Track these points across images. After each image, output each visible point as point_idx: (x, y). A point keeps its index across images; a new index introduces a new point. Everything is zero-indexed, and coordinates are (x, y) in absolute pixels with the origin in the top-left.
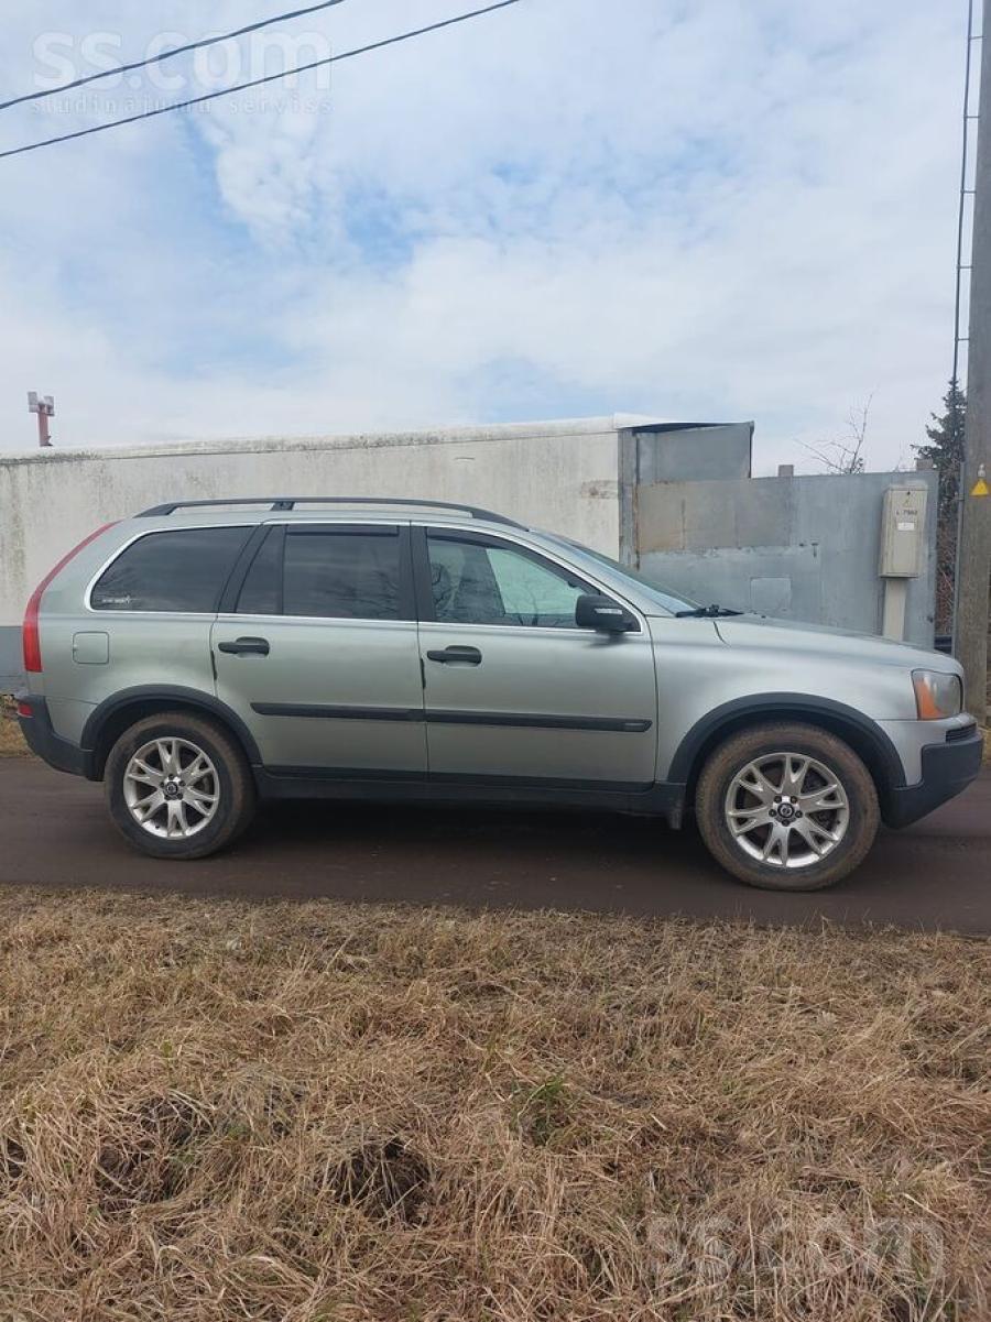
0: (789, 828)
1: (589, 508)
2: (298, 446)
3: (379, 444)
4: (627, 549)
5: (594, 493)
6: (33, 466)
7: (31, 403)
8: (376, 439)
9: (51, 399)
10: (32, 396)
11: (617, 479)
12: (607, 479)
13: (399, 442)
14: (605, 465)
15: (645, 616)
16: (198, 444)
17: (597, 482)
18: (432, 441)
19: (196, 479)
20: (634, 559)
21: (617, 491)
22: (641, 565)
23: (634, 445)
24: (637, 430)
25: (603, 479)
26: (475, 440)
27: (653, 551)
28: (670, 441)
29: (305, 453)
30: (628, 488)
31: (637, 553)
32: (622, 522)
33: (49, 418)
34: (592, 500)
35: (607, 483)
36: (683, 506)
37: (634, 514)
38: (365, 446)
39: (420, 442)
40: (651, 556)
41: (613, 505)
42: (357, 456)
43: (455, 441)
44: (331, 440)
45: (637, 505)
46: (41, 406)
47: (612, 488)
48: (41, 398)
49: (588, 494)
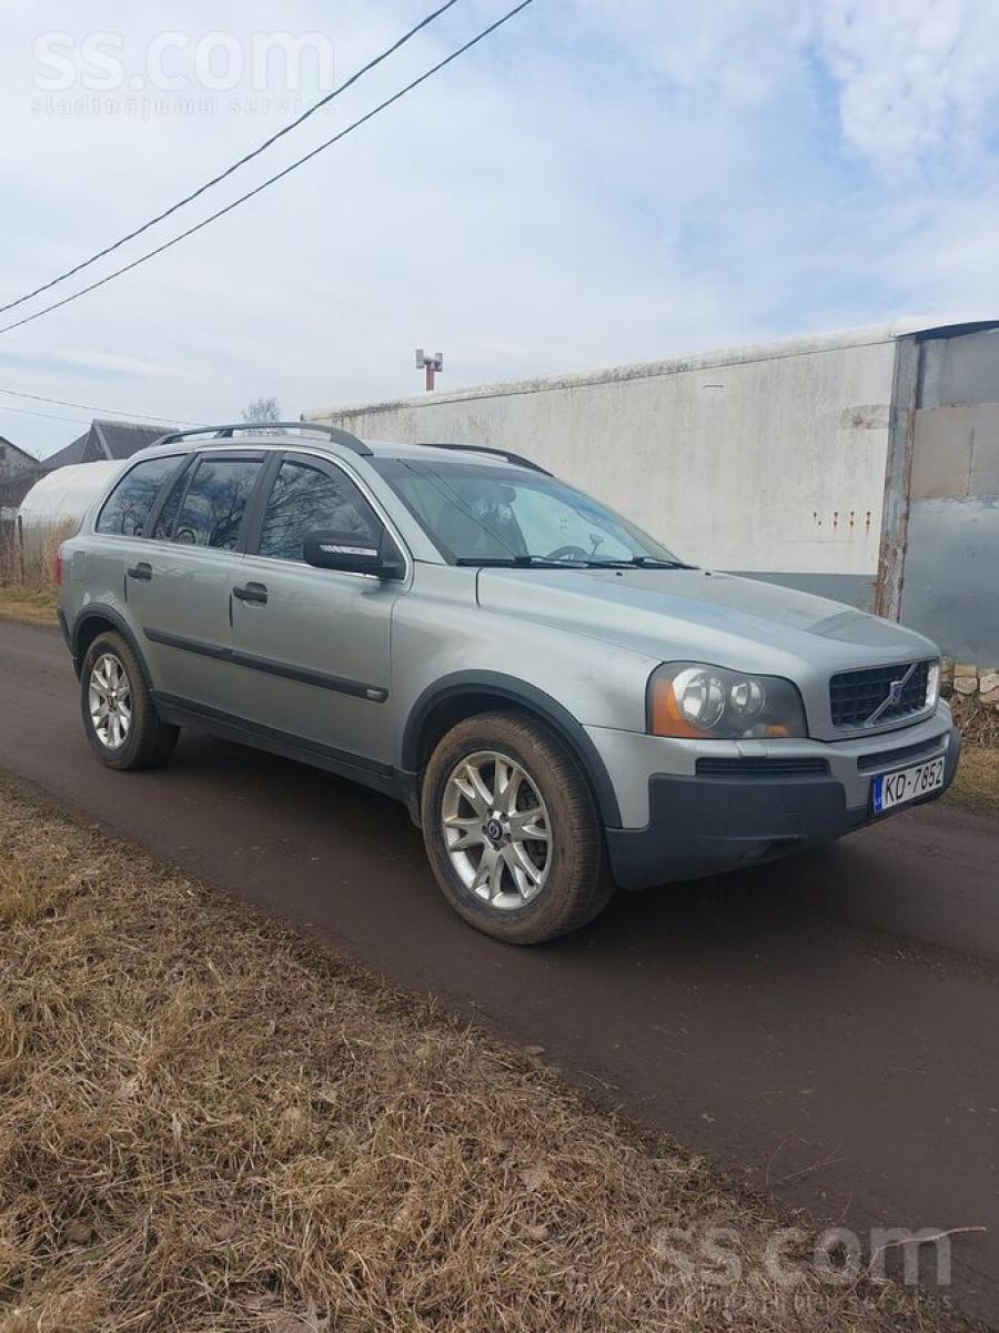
0: (498, 853)
1: (851, 441)
2: (559, 383)
3: (629, 377)
4: (894, 495)
5: (858, 422)
6: (366, 416)
7: (418, 360)
8: (627, 372)
9: (441, 355)
10: (419, 353)
11: (889, 403)
12: (875, 403)
13: (650, 372)
14: (876, 385)
15: (414, 560)
16: (479, 388)
17: (863, 408)
18: (682, 368)
19: (475, 424)
20: (902, 508)
21: (888, 419)
22: (911, 515)
23: (914, 357)
24: (922, 337)
25: (870, 404)
26: (727, 364)
27: (928, 497)
28: (965, 346)
29: (563, 391)
30: (903, 415)
31: (908, 499)
32: (891, 458)
33: (436, 373)
34: (855, 431)
35: (875, 408)
36: (972, 436)
37: (907, 448)
38: (617, 379)
39: (670, 370)
40: (924, 505)
41: (881, 436)
42: (609, 390)
43: (705, 367)
44: (586, 376)
45: (913, 438)
46: (428, 363)
47: (882, 415)
48: (430, 354)
49: (851, 423)
